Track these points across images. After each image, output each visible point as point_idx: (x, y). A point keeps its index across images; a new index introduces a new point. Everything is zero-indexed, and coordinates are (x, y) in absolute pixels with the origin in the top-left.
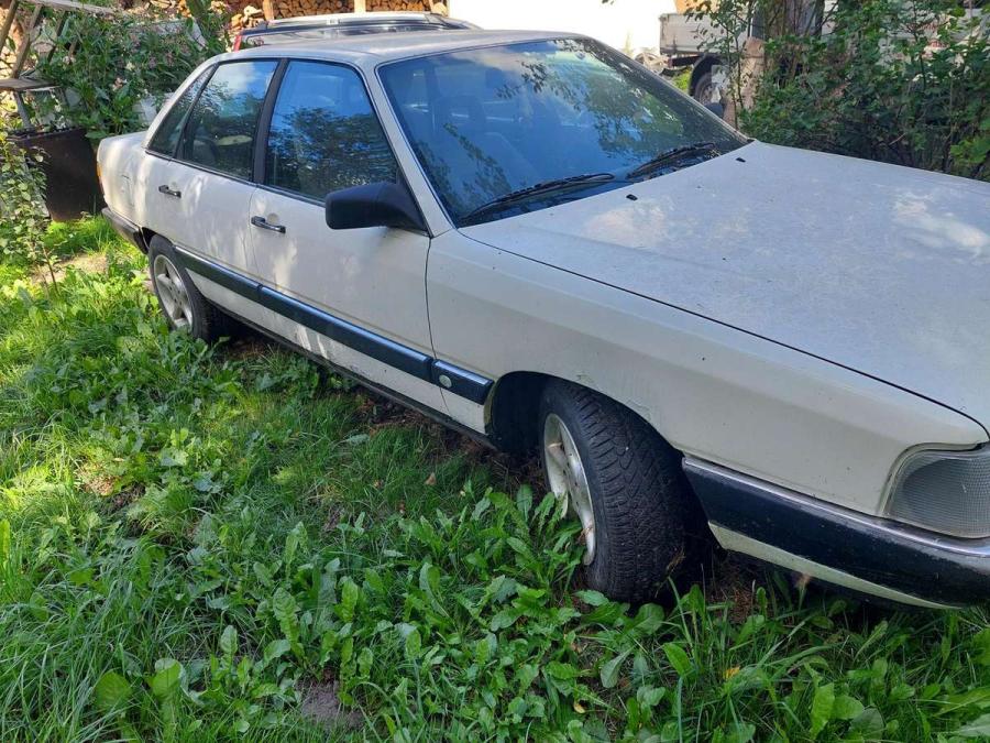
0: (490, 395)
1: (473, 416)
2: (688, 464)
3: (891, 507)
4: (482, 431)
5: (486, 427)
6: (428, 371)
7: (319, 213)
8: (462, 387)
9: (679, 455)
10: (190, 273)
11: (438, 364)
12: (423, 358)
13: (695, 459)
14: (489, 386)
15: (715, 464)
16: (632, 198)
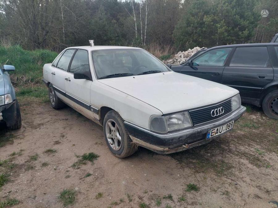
0: (99, 112)
3: (150, 128)
6: (89, 108)
8: (95, 111)
9: (124, 121)
10: (55, 91)
11: (91, 106)
12: (89, 105)
13: (126, 121)
14: (99, 110)
15: (129, 122)
16: (134, 78)
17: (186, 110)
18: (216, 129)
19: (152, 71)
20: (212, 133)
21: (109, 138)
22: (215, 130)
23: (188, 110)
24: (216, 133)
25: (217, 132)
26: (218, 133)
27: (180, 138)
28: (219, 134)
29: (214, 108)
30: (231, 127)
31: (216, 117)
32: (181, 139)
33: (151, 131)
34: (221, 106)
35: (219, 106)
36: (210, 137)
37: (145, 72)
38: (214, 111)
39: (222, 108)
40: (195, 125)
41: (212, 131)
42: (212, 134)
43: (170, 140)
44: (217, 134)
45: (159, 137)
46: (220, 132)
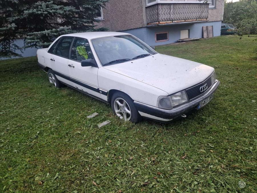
0: (108, 94)
1: (105, 98)
2: (135, 102)
3: (158, 106)
4: (107, 101)
5: (108, 100)
6: (98, 90)
7: (80, 64)
8: (103, 93)
9: (134, 101)
10: (56, 75)
11: (100, 89)
12: (97, 88)
13: (135, 101)
14: (108, 92)
15: (138, 102)
16: (132, 62)
18: (204, 101)
21: (118, 113)
23: (185, 90)
28: (205, 104)
29: (202, 85)
30: (212, 98)
31: (203, 92)
33: (159, 108)
34: (205, 83)
36: (200, 107)
38: (202, 88)
39: (206, 85)
40: (190, 100)
41: (201, 103)
42: (201, 105)
43: (175, 114)
44: (204, 105)
45: (166, 112)
46: (206, 103)
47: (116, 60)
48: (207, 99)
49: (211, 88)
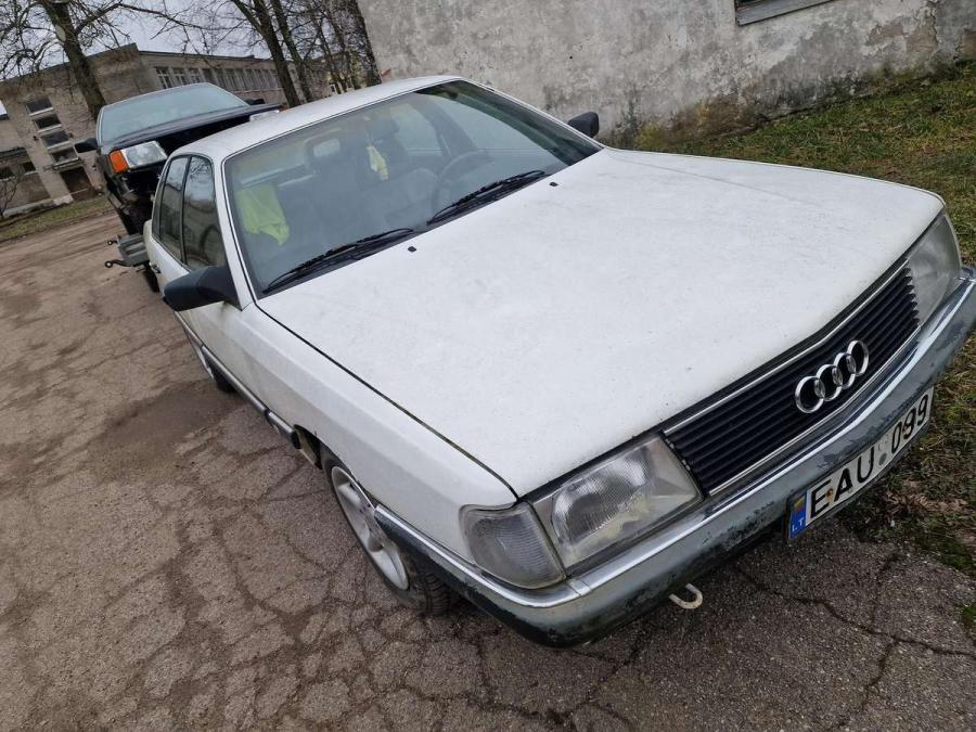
2: (378, 509)
5: (316, 465)
9: (376, 502)
11: (271, 414)
16: (412, 249)
17: (649, 431)
18: (836, 476)
19: (495, 185)
20: (814, 502)
22: (829, 482)
23: (657, 430)
24: (840, 492)
25: (844, 485)
26: (850, 485)
27: (635, 598)
28: (857, 486)
29: (808, 364)
30: (919, 423)
31: (830, 406)
32: (641, 599)
33: (486, 576)
35: (839, 343)
36: (809, 521)
37: (462, 201)
38: (809, 385)
39: (856, 347)
40: (713, 491)
41: (814, 494)
42: (820, 505)
43: (580, 627)
44: (844, 496)
46: (861, 480)
47: (330, 253)
48: (866, 456)
49: (914, 344)
